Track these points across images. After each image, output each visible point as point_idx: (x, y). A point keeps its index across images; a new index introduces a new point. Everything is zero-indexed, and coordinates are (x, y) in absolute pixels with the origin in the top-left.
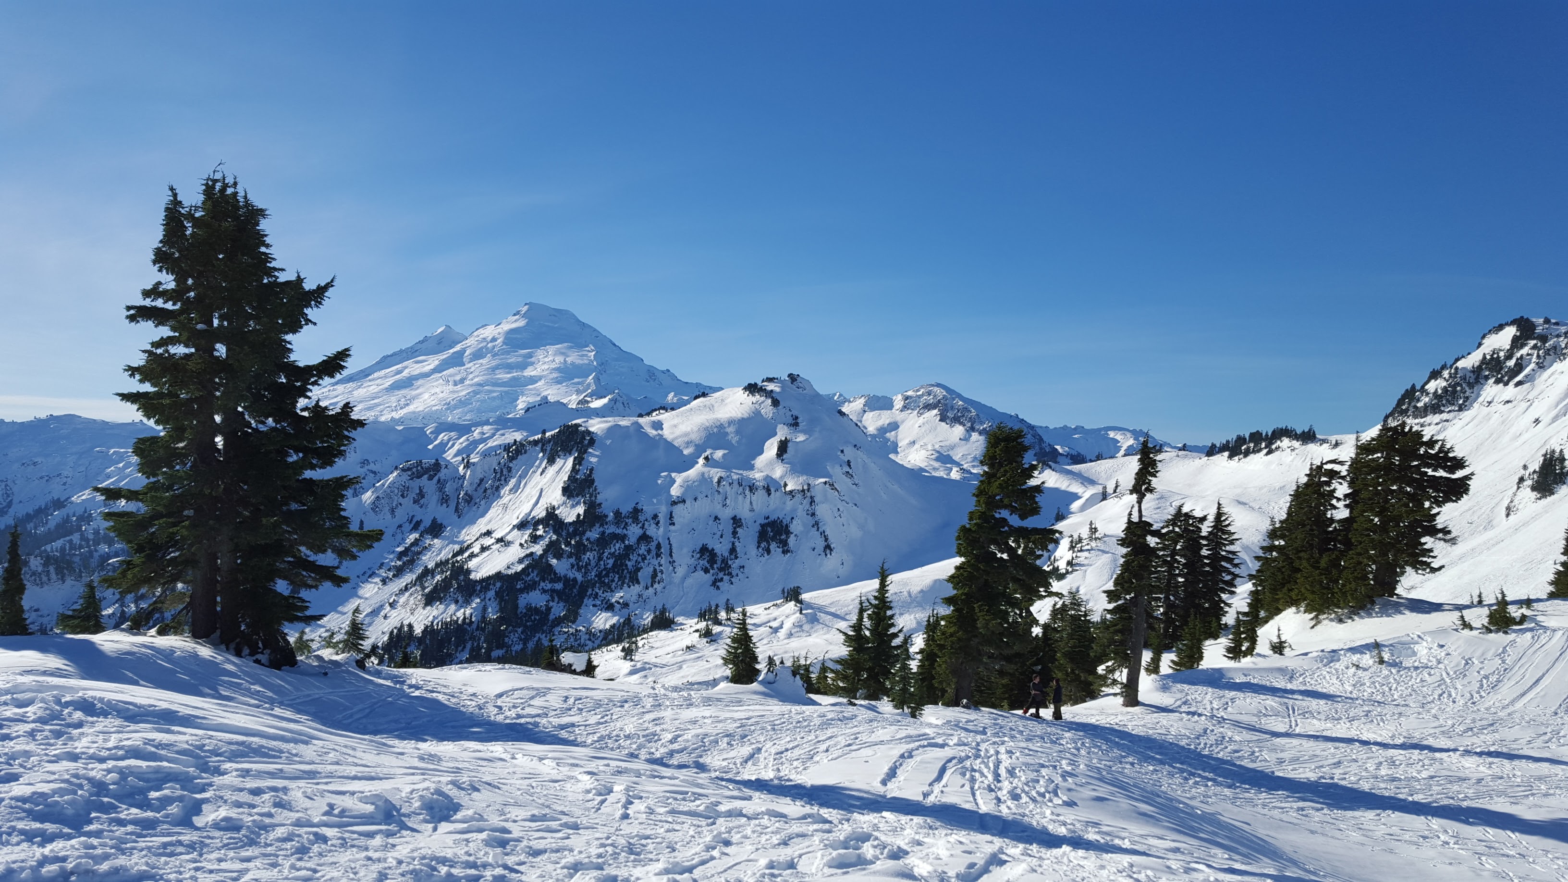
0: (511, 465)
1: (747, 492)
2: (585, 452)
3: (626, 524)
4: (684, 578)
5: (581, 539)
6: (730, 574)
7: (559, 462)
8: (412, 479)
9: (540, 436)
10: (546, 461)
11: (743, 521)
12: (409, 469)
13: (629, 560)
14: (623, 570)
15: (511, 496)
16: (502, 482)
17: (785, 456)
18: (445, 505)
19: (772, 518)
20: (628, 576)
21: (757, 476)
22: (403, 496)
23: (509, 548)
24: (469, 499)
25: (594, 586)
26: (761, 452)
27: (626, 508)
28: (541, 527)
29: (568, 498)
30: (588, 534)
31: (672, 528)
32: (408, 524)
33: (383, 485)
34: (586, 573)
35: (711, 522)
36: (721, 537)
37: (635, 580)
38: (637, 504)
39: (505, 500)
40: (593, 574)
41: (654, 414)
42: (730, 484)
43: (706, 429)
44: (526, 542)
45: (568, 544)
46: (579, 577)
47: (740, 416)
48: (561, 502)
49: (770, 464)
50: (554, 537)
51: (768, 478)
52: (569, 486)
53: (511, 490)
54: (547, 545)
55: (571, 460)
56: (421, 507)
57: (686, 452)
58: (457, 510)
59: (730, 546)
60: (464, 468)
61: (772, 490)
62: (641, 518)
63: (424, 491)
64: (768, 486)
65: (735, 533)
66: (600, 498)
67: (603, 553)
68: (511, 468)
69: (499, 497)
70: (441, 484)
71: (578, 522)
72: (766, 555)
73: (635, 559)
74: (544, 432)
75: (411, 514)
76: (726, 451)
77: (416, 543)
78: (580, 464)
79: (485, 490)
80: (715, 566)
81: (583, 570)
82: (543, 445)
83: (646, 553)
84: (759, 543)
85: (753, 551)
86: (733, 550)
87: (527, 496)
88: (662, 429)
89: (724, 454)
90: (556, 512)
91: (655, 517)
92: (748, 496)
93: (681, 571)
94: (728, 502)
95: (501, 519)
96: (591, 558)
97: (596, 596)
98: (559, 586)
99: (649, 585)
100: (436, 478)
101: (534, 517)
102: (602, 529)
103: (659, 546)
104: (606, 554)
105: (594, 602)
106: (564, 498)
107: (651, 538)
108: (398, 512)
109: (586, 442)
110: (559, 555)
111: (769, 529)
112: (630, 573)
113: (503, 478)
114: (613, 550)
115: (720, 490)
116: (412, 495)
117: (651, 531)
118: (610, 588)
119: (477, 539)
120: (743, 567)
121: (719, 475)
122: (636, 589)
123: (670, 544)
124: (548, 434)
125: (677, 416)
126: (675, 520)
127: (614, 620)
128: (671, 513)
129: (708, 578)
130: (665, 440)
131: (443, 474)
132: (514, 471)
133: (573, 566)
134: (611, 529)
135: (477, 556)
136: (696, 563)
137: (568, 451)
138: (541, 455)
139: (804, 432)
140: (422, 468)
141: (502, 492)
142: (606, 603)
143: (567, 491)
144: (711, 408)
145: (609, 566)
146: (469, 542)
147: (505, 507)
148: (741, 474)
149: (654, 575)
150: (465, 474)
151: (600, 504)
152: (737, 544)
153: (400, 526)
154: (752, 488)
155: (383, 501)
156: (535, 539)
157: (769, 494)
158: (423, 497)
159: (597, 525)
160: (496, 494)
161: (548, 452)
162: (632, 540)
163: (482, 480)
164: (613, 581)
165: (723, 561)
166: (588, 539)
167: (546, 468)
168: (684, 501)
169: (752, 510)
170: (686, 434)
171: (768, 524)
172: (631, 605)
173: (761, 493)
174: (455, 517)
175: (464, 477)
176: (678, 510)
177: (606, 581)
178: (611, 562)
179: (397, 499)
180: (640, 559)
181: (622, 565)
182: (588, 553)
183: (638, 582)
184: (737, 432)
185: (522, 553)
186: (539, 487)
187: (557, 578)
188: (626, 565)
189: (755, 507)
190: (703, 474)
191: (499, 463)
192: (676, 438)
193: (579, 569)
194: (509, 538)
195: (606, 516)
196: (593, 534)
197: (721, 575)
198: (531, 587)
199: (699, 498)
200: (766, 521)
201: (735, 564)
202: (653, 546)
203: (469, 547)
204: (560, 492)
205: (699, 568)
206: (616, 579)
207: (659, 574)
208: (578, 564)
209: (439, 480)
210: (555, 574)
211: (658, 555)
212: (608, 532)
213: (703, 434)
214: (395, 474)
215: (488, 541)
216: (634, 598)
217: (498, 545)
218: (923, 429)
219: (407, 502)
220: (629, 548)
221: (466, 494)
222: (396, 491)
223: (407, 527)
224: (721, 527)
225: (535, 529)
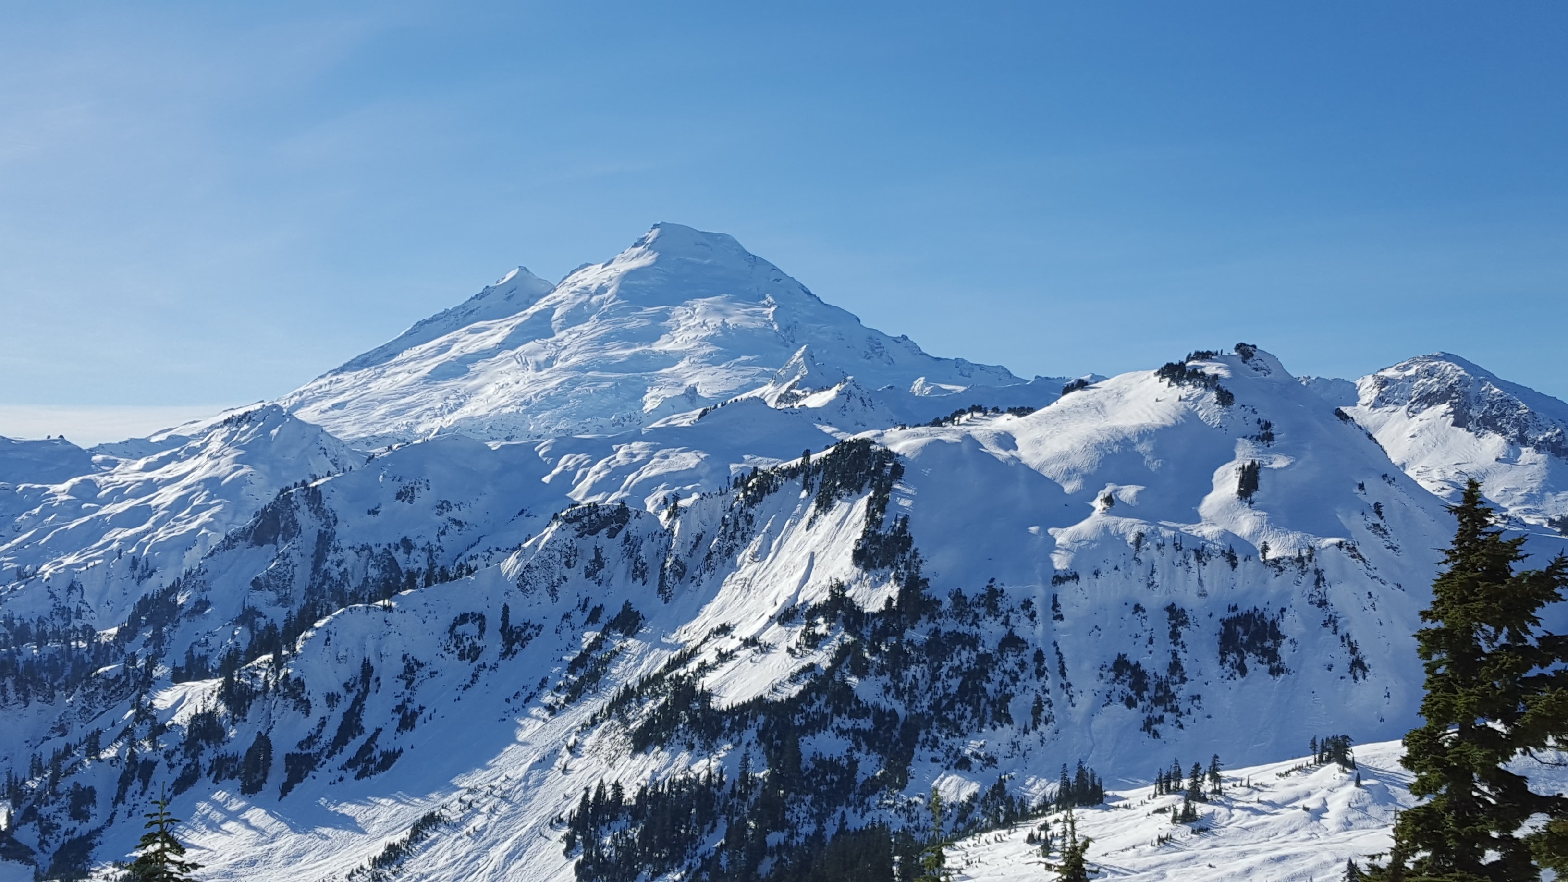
0: (751, 511)
1: (1192, 561)
2: (889, 488)
3: (976, 616)
4: (1091, 715)
5: (899, 642)
6: (1174, 710)
7: (840, 507)
8: (581, 536)
9: (799, 461)
10: (814, 505)
11: (1188, 613)
12: (577, 519)
13: (989, 680)
14: (979, 699)
15: (756, 566)
16: (738, 541)
17: (1255, 496)
18: (640, 580)
19: (1243, 609)
20: (989, 709)
21: (1207, 531)
22: (568, 564)
23: (770, 657)
24: (681, 569)
25: (928, 725)
26: (1209, 489)
27: (973, 589)
28: (821, 620)
29: (866, 569)
30: (909, 634)
31: (1058, 624)
32: (579, 612)
33: (535, 546)
34: (911, 702)
35: (1128, 615)
36: (1151, 641)
37: (1003, 717)
38: (992, 580)
39: (746, 572)
40: (925, 703)
41: (963, 419)
42: (1159, 546)
43: (1099, 446)
44: (797, 644)
45: (875, 650)
46: (900, 708)
47: (1158, 422)
48: (852, 577)
49: (1227, 509)
50: (849, 639)
51: (1226, 535)
52: (865, 548)
53: (754, 556)
54: (838, 653)
55: (862, 504)
56: (599, 583)
57: (1068, 488)
58: (662, 589)
59: (1169, 658)
60: (669, 516)
61: (1240, 558)
62: (1003, 606)
63: (603, 556)
64: (1231, 551)
65: (1175, 635)
66: (925, 571)
67: (940, 667)
68: (751, 517)
69: (735, 568)
70: (631, 544)
71: (888, 612)
72: (1238, 675)
73: (998, 679)
74: (807, 454)
75: (583, 596)
76: (1141, 488)
77: (597, 645)
78: (882, 509)
79: (710, 555)
80: (1145, 694)
81: (906, 698)
82: (807, 476)
83: (1016, 669)
84: (1222, 653)
85: (1212, 667)
86: (1175, 666)
87: (786, 567)
88: (1016, 448)
89: (1139, 492)
90: (848, 594)
91: (1027, 604)
92: (1195, 569)
93: (1083, 702)
94: (1157, 578)
95: (742, 605)
96: (919, 676)
97: (935, 744)
98: (866, 724)
99: (1030, 726)
100: (622, 535)
101: (805, 603)
102: (932, 625)
103: (1039, 656)
104: (945, 670)
105: (932, 754)
106: (857, 570)
107: (1023, 641)
108: (561, 591)
109: (887, 471)
110: (861, 670)
111: (1239, 629)
112: (993, 704)
113: (738, 534)
114: (957, 663)
115: (1141, 556)
116: (583, 563)
117: (1023, 629)
118: (958, 728)
119: (705, 640)
120: (1199, 697)
121: (1135, 530)
122: (1006, 733)
123: (1058, 653)
124: (814, 457)
125: (1039, 424)
126: (1064, 610)
127: (973, 788)
128: (1055, 597)
129: (1135, 715)
130: (1026, 467)
131: (633, 526)
132: (757, 522)
133: (887, 690)
134: (949, 626)
135: (713, 668)
136: (1109, 688)
137: (855, 488)
138: (804, 494)
139: (1284, 451)
140: (598, 516)
141: (739, 559)
142: (955, 756)
143: (860, 557)
144: (1100, 408)
145: (953, 690)
146: (692, 645)
147: (747, 585)
148: (1176, 529)
149: (1037, 710)
150: (671, 526)
151: (925, 581)
152: (1181, 655)
153: (567, 616)
154: (1201, 553)
155: (536, 573)
156: (813, 641)
157: (1234, 566)
158: (601, 566)
159: (924, 618)
160: (728, 561)
161: (816, 488)
162: (990, 646)
163: (699, 538)
164: (962, 717)
165: (1159, 686)
166: (910, 643)
167: (815, 516)
168: (1076, 577)
169: (1203, 594)
170: (1063, 457)
171: (1237, 620)
172: (1000, 760)
173: (1218, 564)
174: (660, 600)
175: (670, 532)
176: (1065, 592)
177: (951, 717)
178: (955, 684)
179: (560, 569)
180: (1007, 679)
181: (976, 689)
182: (913, 667)
183: (1010, 721)
184: (1157, 452)
185: (796, 665)
186: (807, 550)
187: (861, 711)
188: (984, 690)
189: (1207, 588)
190: (1106, 529)
191: (731, 509)
192: (1046, 463)
193: (899, 695)
194: (765, 638)
195: (939, 603)
196: (918, 634)
197: (1158, 711)
198: (817, 724)
199: (1104, 573)
200: (1233, 615)
201: (1183, 692)
202: (1028, 655)
203: (694, 653)
204: (849, 559)
205: (1115, 697)
206: (969, 714)
207: (1046, 707)
208: (896, 686)
209: (627, 538)
210: (858, 702)
211: (1040, 673)
212: (944, 630)
213: (1095, 456)
214: (555, 527)
215: (727, 644)
216: (1005, 749)
217: (749, 651)
218: (1421, 441)
219: (576, 574)
220: (984, 659)
221: (676, 561)
222: (558, 556)
223: (579, 618)
224: (1148, 625)
225: (812, 624)
